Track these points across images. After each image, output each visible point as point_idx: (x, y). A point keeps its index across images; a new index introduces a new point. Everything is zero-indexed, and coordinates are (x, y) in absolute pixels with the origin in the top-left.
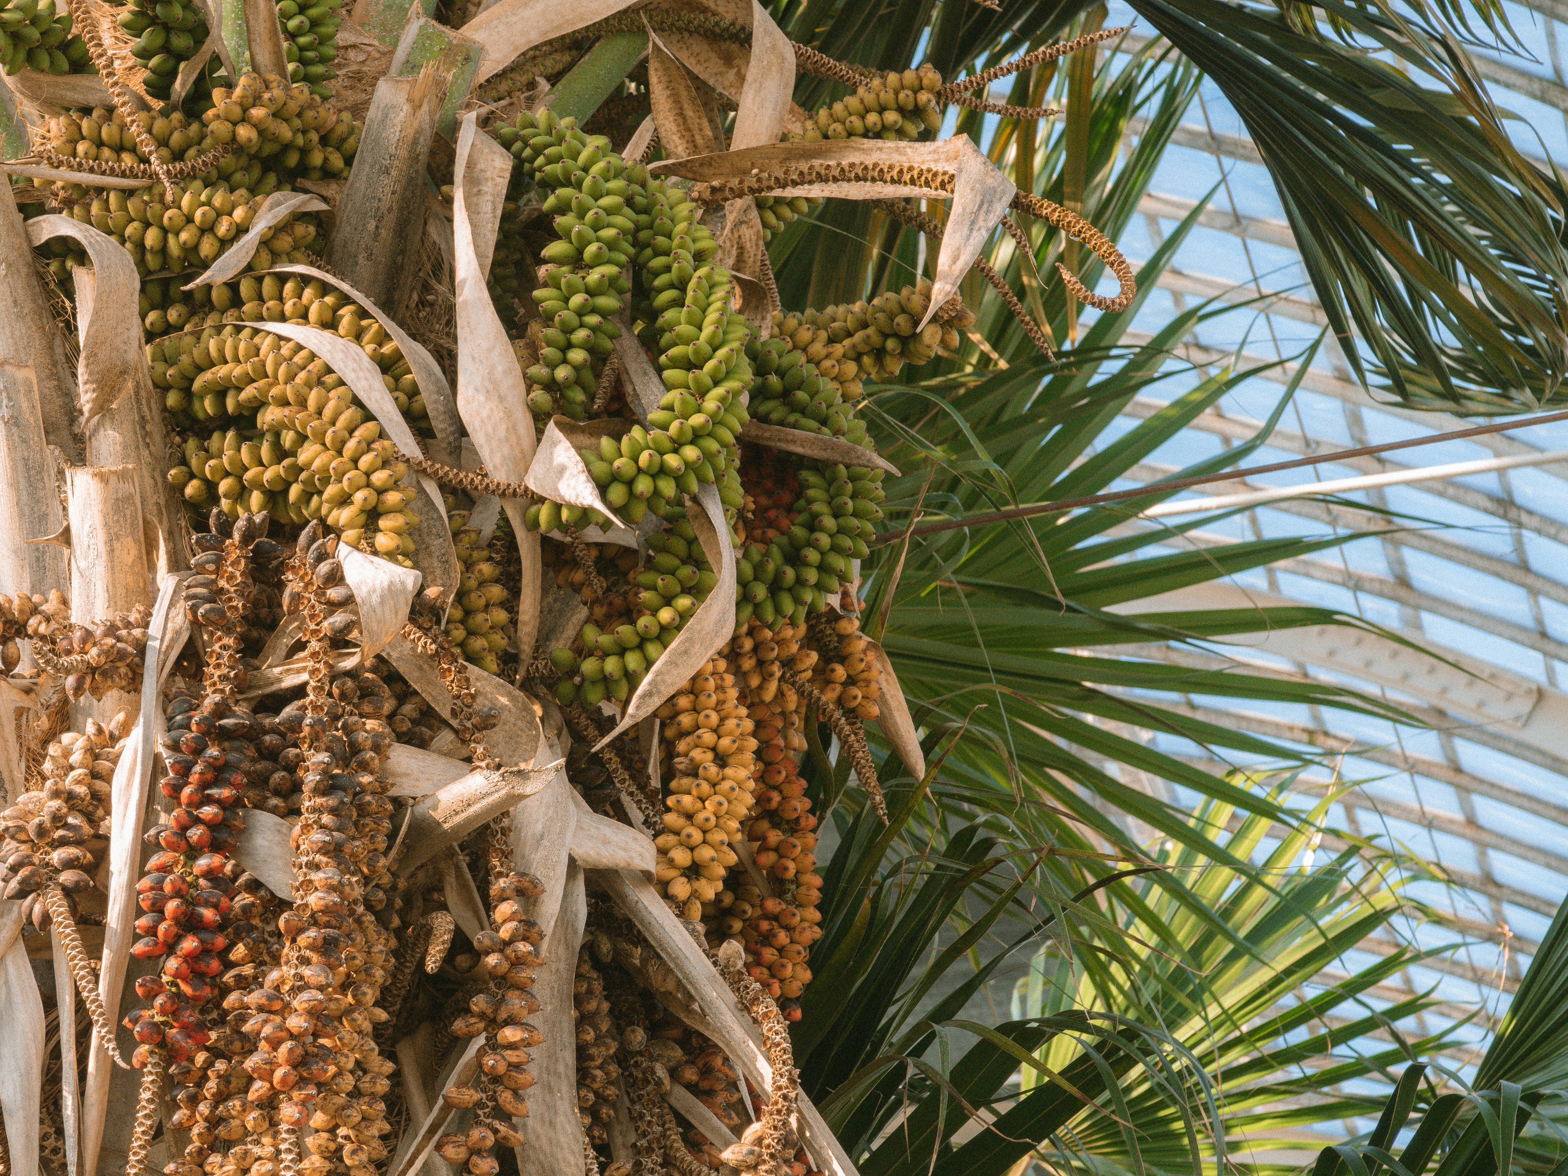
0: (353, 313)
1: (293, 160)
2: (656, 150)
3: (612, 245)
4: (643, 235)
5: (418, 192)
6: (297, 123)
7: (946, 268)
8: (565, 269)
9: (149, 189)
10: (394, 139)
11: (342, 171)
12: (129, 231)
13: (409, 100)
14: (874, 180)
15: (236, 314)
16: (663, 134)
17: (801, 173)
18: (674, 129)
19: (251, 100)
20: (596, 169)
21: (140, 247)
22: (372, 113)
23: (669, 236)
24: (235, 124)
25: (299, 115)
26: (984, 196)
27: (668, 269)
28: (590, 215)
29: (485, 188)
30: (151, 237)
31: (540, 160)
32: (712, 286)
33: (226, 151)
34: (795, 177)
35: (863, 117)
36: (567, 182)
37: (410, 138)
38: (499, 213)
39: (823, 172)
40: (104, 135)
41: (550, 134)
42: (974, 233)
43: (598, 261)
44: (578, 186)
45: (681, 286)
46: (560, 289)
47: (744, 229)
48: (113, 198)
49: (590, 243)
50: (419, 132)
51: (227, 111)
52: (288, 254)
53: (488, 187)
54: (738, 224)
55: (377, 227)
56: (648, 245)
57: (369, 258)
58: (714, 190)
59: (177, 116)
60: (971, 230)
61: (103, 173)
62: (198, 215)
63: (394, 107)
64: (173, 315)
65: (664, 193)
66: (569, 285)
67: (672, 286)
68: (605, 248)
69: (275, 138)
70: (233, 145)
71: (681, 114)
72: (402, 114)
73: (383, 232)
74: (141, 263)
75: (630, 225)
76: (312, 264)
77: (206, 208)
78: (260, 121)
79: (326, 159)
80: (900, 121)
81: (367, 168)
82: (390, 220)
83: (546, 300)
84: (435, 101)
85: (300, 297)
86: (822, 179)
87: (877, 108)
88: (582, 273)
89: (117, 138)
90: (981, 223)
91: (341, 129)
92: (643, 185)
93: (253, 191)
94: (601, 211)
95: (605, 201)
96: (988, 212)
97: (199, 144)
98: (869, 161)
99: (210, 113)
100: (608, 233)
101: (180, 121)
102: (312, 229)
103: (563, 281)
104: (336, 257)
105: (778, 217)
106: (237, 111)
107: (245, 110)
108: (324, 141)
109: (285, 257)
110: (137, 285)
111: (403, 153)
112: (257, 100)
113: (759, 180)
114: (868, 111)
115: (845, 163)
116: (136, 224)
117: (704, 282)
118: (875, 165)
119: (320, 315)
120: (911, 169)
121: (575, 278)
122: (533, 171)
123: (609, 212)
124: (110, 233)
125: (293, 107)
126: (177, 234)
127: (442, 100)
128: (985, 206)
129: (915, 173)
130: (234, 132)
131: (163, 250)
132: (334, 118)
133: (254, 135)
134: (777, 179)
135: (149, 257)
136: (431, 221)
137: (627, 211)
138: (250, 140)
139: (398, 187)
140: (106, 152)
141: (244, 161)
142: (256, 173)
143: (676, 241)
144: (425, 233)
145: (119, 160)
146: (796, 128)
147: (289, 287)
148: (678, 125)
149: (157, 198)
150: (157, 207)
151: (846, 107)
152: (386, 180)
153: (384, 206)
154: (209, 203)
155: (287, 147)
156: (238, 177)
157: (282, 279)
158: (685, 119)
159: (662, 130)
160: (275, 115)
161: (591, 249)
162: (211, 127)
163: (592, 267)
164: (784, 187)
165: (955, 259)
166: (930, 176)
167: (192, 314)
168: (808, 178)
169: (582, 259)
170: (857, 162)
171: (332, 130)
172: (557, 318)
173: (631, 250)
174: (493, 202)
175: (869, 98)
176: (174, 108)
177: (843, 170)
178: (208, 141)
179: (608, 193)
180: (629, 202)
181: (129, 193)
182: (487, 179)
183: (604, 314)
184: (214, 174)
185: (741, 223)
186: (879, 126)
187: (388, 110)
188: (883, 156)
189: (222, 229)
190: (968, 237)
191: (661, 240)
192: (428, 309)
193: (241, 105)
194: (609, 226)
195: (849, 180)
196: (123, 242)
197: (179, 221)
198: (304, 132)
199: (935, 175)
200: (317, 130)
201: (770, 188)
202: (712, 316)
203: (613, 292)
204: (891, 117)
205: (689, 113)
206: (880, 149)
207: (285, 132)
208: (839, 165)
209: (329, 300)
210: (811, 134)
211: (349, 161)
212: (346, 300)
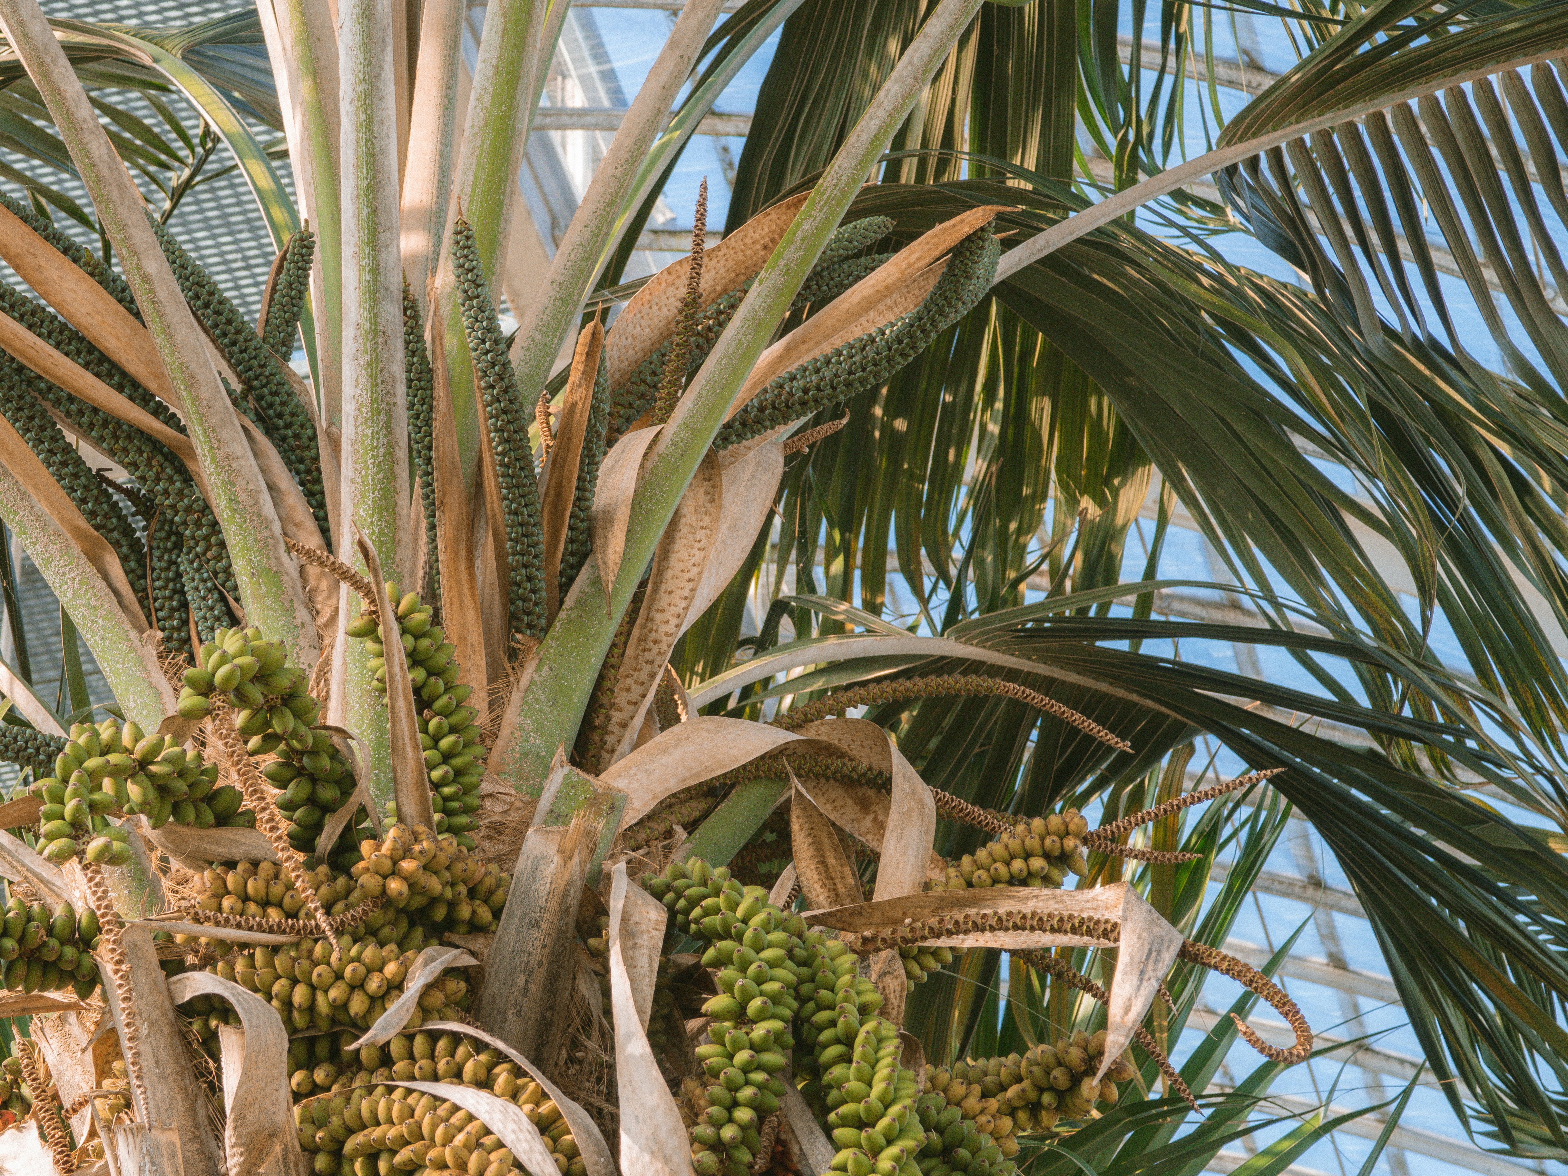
0: (510, 1071)
1: (440, 913)
2: (799, 899)
3: (776, 999)
4: (805, 988)
5: (567, 945)
6: (447, 875)
7: (1118, 1019)
8: (727, 1024)
9: (297, 945)
10: (544, 890)
11: (490, 924)
12: (276, 988)
13: (560, 851)
14: (1033, 929)
15: (386, 1073)
16: (804, 882)
17: (957, 923)
18: (816, 877)
19: (401, 852)
20: (755, 921)
21: (287, 1005)
22: (521, 864)
23: (832, 990)
24: (385, 877)
25: (448, 868)
26: (1151, 944)
27: (833, 1023)
28: (752, 969)
29: (639, 941)
30: (300, 995)
31: (696, 912)
32: (880, 1041)
33: (375, 905)
34: (950, 927)
35: (1008, 864)
36: (726, 934)
37: (560, 891)
38: (656, 967)
39: (979, 921)
40: (250, 890)
41: (705, 884)
42: (1145, 983)
43: (762, 1016)
44: (739, 938)
45: (848, 1041)
46: (724, 1045)
47: (888, 980)
48: (259, 954)
49: (753, 997)
50: (569, 884)
51: (377, 863)
52: (438, 1011)
53: (643, 940)
54: (883, 975)
55: (527, 982)
56: (810, 999)
57: (519, 1013)
58: (865, 940)
59: (323, 869)
60: (1141, 980)
61: (250, 929)
62: (348, 971)
63: (544, 858)
64: (320, 1075)
65: (823, 945)
66: (734, 1041)
67: (837, 1041)
68: (769, 1002)
69: (424, 891)
70: (383, 899)
71: (823, 862)
72: (552, 866)
73: (533, 987)
74: (288, 1021)
75: (793, 978)
76: (462, 1021)
77: (356, 964)
78: (411, 875)
79: (474, 912)
80: (1047, 867)
81: (516, 921)
82: (540, 975)
83: (710, 1057)
84: (586, 852)
85: (453, 1055)
86: (979, 928)
87: (1023, 854)
88: (744, 1030)
89: (263, 893)
90: (1150, 973)
91: (489, 882)
92: (800, 936)
93: (402, 946)
94: (764, 965)
95: (767, 954)
96: (1157, 961)
97: (346, 897)
98: (1027, 909)
99: (361, 865)
100: (772, 987)
101: (326, 875)
102: (463, 985)
103: (727, 1037)
104: (485, 1012)
105: (922, 968)
106: (388, 863)
107: (395, 863)
108: (472, 893)
109: (436, 1015)
110: (286, 1045)
111: (553, 905)
112: (407, 852)
113: (913, 930)
114: (1013, 857)
115: (1001, 911)
116: (283, 981)
117: (872, 1037)
118: (1034, 914)
119: (475, 1074)
120: (1071, 917)
121: (740, 1033)
122: (688, 923)
123: (773, 964)
124: (256, 990)
125: (443, 859)
126: (326, 991)
127: (592, 851)
128: (1154, 955)
129: (1076, 922)
130: (384, 885)
131: (311, 1008)
132: (483, 870)
133: (405, 889)
134: (931, 928)
135: (296, 1014)
136: (580, 975)
137: (789, 963)
138: (401, 893)
139: (548, 941)
140: (252, 907)
141: (391, 915)
142: (403, 926)
143: (841, 995)
144: (573, 988)
145: (265, 915)
146: (936, 875)
147: (442, 1044)
148: (820, 874)
149: (305, 954)
150: (305, 963)
151: (991, 854)
152: (535, 933)
153: (534, 961)
154: (358, 959)
155: (434, 901)
156: (386, 931)
157: (434, 1036)
158: (826, 867)
159: (803, 879)
160: (425, 867)
161: (755, 1004)
162: (360, 881)
163: (755, 1023)
164: (938, 936)
165: (1127, 1010)
166: (1092, 925)
167: (340, 1073)
168: (963, 927)
169: (745, 1014)
170: (1015, 911)
171: (481, 882)
172: (722, 1076)
173: (795, 1004)
174: (650, 956)
175: (1015, 845)
176: (320, 862)
177: (1000, 919)
178: (356, 894)
179: (770, 946)
180: (791, 955)
181: (275, 949)
182: (642, 932)
183: (770, 1070)
184: (362, 929)
185: (885, 973)
186: (1025, 873)
187: (538, 862)
188: (1040, 904)
189: (374, 984)
190: (1139, 988)
191: (824, 993)
192: (577, 1067)
193: (391, 857)
194: (772, 979)
195: (1007, 929)
196: (269, 998)
197: (328, 976)
198: (453, 885)
199: (1098, 922)
200: (465, 883)
201: (924, 938)
202: (882, 1072)
203: (778, 1049)
204: (1037, 863)
205: (831, 861)
206: (1036, 897)
207: (435, 885)
208: (995, 913)
209: (483, 1058)
210: (954, 881)
211: (497, 914)
212: (500, 1057)
